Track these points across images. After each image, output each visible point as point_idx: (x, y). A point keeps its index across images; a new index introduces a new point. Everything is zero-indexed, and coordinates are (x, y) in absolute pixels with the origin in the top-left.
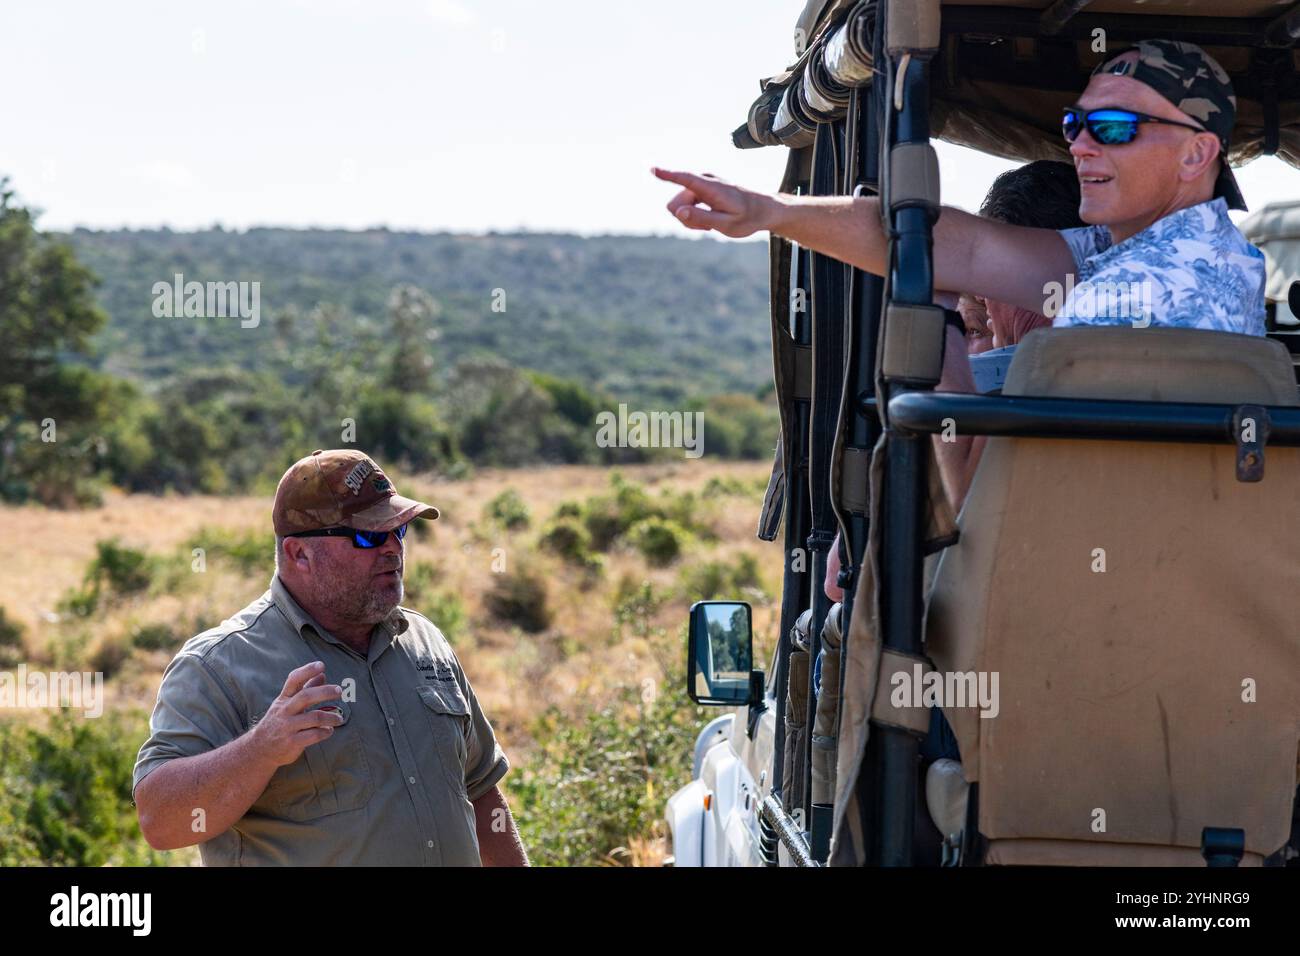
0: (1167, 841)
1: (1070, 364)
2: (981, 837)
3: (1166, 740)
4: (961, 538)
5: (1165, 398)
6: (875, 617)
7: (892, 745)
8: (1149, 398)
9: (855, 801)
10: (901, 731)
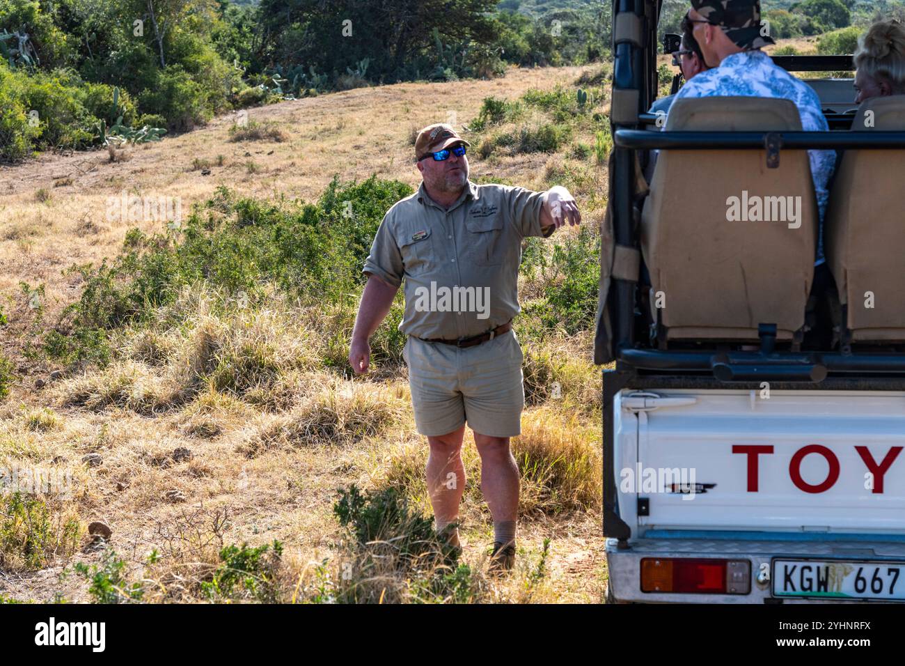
0: (748, 326)
1: (693, 115)
2: (663, 326)
3: (745, 281)
4: (650, 193)
5: (737, 129)
6: (612, 231)
7: (621, 287)
8: (729, 130)
9: (607, 312)
10: (625, 281)
